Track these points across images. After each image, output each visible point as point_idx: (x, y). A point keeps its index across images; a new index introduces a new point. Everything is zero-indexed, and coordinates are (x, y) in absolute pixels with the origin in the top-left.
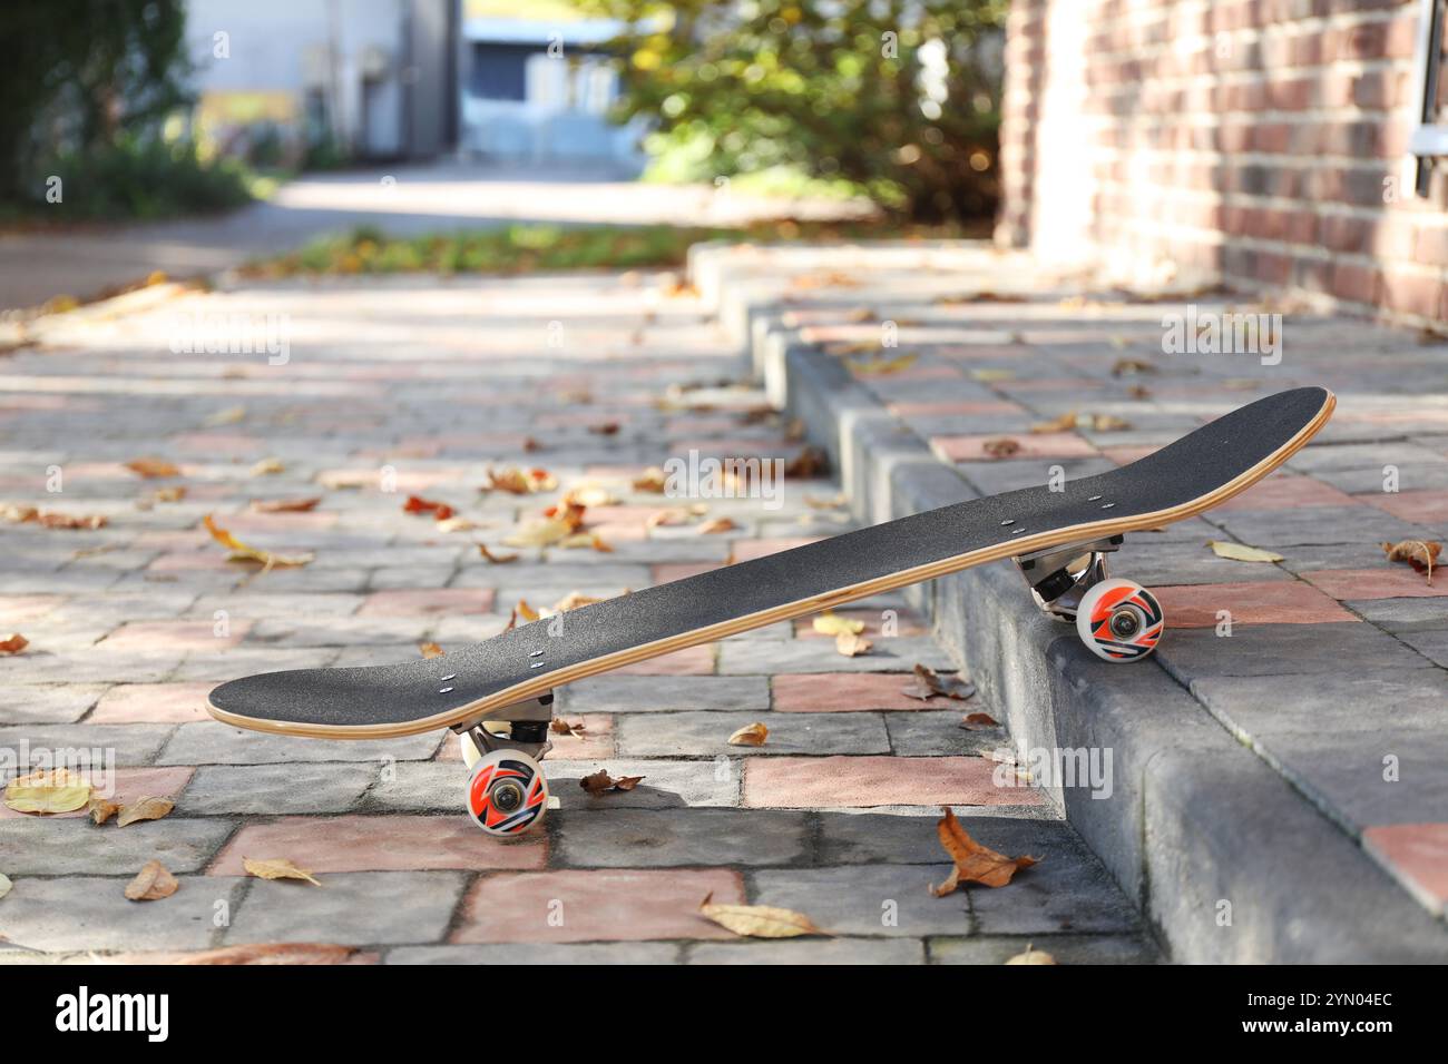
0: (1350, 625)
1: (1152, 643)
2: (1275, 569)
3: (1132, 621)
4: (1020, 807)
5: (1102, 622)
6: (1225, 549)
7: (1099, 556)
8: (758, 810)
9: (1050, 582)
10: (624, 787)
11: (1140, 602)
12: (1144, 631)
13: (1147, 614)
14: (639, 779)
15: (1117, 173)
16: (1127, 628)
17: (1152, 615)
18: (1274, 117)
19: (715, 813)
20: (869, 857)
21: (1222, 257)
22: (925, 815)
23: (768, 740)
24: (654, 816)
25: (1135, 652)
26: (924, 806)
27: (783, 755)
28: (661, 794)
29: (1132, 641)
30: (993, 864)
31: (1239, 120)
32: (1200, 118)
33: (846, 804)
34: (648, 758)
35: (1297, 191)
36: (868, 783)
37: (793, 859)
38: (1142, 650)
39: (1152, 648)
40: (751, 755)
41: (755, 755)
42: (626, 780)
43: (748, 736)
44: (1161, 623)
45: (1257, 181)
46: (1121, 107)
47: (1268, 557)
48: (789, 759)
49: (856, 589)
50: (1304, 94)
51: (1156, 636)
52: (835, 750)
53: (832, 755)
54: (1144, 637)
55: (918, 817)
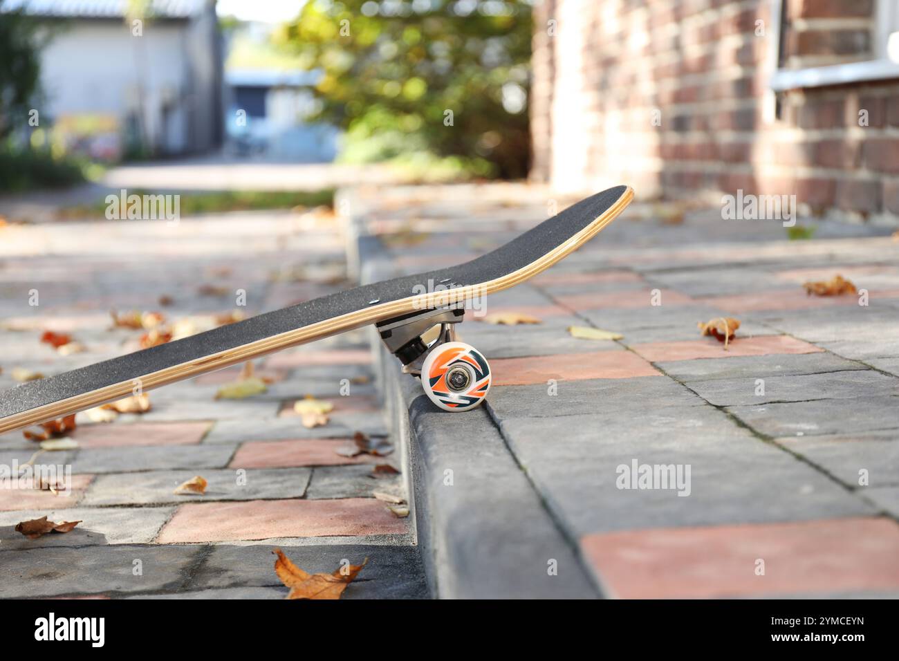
0: (652, 378)
1: (482, 394)
2: (613, 344)
3: (463, 375)
4: (385, 536)
5: (439, 377)
6: (580, 331)
7: (448, 326)
8: (165, 545)
9: (407, 349)
10: (62, 530)
11: (472, 362)
12: (474, 385)
13: (477, 371)
14: (76, 523)
15: (599, 130)
16: (458, 383)
17: (481, 371)
18: (691, 81)
19: (126, 549)
20: (232, 582)
21: (662, 177)
22: (303, 545)
23: (207, 489)
24: (70, 553)
25: (468, 402)
26: (305, 538)
27: (214, 501)
28: (88, 534)
29: (465, 393)
30: (327, 585)
31: (670, 85)
32: (647, 88)
33: (240, 538)
34: (101, 507)
35: (705, 126)
36: (268, 521)
37: (165, 586)
38: (473, 400)
39: (482, 399)
40: (187, 502)
41: (190, 502)
42: (66, 524)
43: (191, 486)
44: (489, 377)
45: (680, 124)
46: (602, 86)
47: (609, 336)
48: (217, 504)
49: (227, 354)
50: (707, 63)
51: (485, 388)
52: (259, 496)
53: (254, 500)
54: (474, 390)
55: (296, 547)
